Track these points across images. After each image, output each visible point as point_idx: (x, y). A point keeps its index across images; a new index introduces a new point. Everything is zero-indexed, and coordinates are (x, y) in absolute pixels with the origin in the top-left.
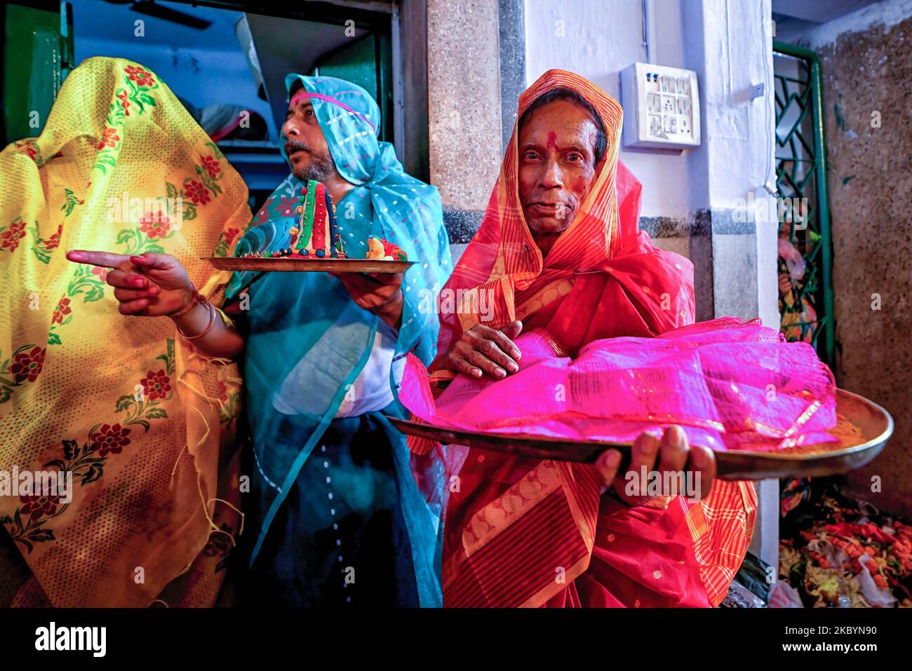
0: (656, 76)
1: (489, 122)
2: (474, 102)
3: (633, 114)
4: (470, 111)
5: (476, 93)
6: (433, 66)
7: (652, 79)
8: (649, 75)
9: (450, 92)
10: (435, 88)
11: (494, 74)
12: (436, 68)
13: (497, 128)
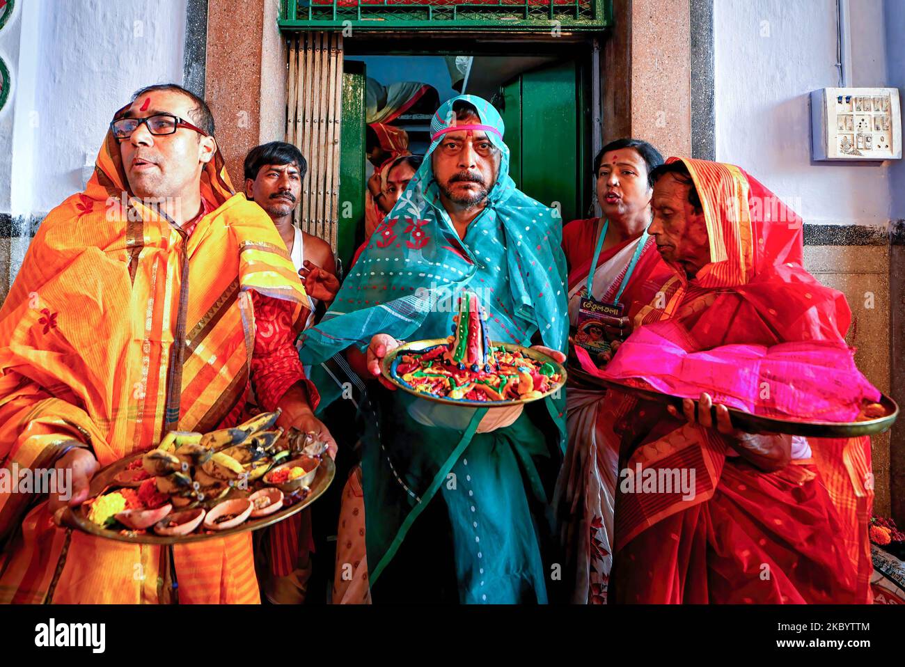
0: (848, 98)
1: (680, 148)
2: (668, 133)
3: (823, 132)
4: (664, 141)
5: (670, 126)
6: (635, 109)
7: (844, 101)
8: (840, 98)
9: (648, 127)
10: (636, 126)
11: (686, 108)
12: (638, 110)
13: (688, 153)
